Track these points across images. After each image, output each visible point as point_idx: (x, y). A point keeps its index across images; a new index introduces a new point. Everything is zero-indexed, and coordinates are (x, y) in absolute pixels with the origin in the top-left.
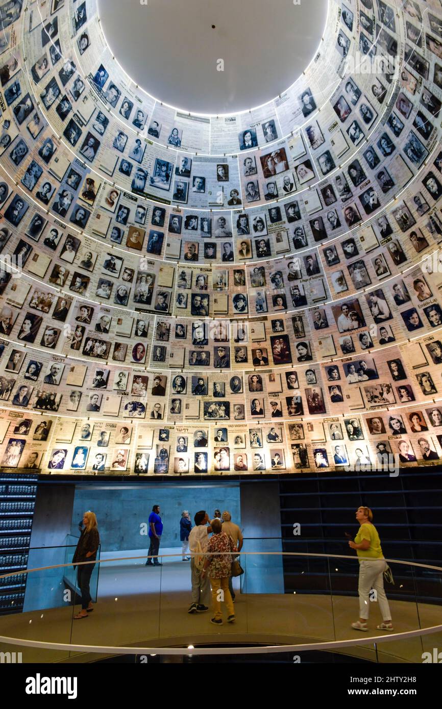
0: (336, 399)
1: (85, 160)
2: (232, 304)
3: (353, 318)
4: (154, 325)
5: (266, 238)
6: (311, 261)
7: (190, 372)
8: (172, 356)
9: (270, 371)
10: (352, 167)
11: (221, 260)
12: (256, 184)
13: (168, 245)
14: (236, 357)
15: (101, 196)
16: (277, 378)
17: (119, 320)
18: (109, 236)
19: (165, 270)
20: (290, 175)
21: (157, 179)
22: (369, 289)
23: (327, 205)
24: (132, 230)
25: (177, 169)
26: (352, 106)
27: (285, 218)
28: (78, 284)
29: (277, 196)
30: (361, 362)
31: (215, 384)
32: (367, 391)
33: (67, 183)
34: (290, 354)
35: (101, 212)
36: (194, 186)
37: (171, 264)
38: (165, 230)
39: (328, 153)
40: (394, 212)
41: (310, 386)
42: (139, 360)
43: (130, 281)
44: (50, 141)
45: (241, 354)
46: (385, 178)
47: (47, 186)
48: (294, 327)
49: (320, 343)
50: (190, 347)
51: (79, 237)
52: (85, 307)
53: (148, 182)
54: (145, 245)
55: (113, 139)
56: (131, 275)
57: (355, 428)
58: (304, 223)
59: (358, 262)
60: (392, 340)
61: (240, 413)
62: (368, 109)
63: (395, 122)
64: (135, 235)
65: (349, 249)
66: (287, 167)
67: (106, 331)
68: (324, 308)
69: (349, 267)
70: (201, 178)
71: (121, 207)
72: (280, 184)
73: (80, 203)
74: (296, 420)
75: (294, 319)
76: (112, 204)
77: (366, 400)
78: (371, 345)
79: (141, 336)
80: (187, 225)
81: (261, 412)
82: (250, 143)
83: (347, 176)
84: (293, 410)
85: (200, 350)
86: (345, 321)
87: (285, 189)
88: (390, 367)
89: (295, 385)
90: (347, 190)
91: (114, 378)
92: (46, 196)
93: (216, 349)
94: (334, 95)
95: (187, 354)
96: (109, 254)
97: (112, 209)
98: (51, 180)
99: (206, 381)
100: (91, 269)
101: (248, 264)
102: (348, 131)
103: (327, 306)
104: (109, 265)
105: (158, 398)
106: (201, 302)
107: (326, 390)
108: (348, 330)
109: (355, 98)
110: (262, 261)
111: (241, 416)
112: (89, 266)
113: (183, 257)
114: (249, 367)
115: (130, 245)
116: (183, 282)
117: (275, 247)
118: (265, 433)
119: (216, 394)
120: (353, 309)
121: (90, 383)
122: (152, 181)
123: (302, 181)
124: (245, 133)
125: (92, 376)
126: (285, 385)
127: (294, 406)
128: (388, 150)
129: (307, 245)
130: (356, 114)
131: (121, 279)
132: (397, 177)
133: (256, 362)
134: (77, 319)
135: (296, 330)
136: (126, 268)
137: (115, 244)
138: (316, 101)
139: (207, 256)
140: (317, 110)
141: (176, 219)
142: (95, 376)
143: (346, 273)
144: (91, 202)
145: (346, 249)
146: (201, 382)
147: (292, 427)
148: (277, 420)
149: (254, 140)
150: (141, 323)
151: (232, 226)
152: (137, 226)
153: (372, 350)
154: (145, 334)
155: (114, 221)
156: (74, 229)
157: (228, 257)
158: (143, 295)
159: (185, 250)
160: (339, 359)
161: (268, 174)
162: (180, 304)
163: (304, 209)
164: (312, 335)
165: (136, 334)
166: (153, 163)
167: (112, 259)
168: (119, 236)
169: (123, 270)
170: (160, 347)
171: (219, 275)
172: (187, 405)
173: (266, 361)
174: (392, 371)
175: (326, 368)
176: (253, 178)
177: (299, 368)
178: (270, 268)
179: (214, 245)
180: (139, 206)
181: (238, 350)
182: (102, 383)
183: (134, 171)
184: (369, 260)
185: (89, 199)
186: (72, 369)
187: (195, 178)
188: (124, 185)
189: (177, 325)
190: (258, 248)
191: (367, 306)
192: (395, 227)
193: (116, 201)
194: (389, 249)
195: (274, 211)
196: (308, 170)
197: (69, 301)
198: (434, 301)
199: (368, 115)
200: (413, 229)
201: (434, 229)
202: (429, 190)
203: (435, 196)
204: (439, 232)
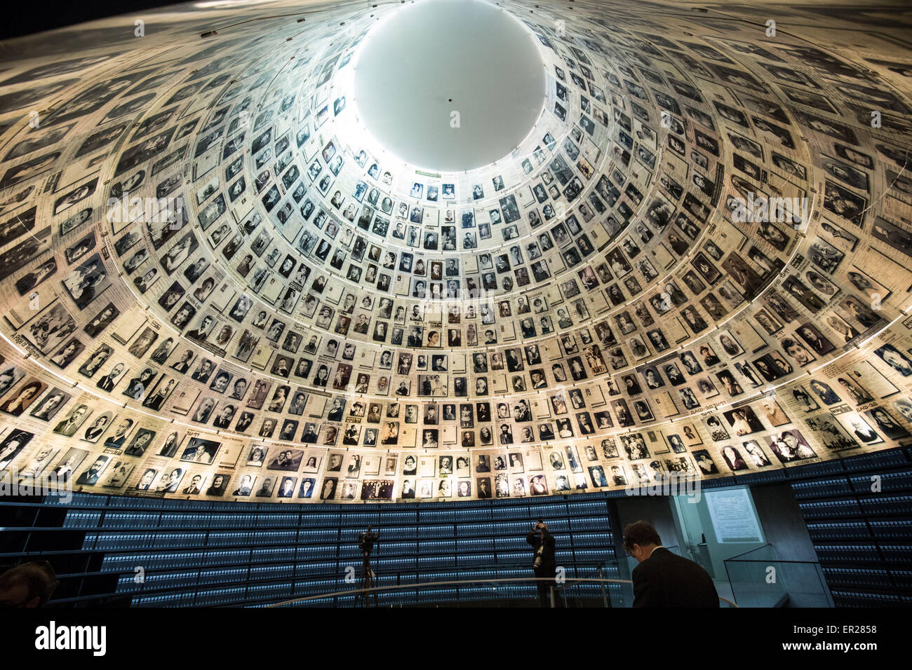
10: (296, 170)
22: (198, 231)
59: (224, 205)
60: (143, 289)
62: (328, 185)
65: (237, 188)
69: (221, 195)
75: (183, 149)
78: (130, 271)
83: (291, 165)
90: (282, 168)
94: (338, 141)
102: (317, 160)
107: (44, 258)
108: (150, 231)
130: (325, 170)
132: (288, 226)
143: (216, 195)
174: (98, 317)
184: (226, 218)
191: (180, 238)
192: (254, 236)
194: (236, 236)
198: (199, 307)
199: (325, 185)
200: (254, 256)
201: (258, 277)
202: (284, 263)
203: (281, 270)
204: (257, 283)
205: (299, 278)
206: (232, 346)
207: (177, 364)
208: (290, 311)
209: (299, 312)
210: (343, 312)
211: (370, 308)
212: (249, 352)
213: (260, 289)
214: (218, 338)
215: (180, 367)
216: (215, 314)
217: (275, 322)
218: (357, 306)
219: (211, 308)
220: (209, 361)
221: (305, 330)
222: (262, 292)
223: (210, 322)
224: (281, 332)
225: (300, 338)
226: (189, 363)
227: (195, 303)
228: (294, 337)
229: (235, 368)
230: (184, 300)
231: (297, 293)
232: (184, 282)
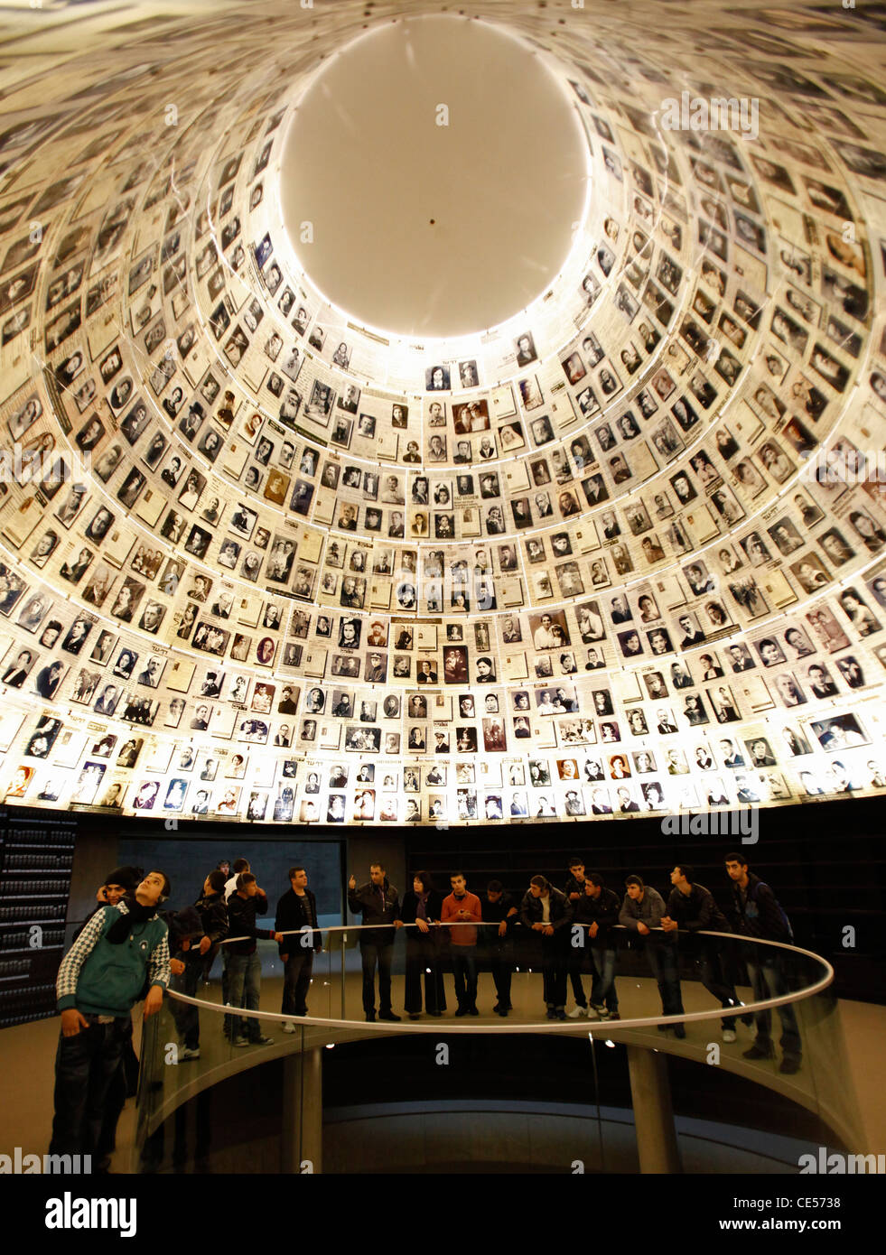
0: (522, 734)
1: (228, 363)
2: (397, 596)
3: (556, 633)
4: (289, 615)
5: (450, 514)
6: (507, 554)
7: (332, 685)
8: (309, 659)
9: (439, 692)
10: (577, 443)
11: (387, 535)
12: (443, 439)
13: (319, 503)
14: (395, 670)
15: (241, 419)
16: (447, 702)
17: (244, 601)
18: (243, 479)
19: (311, 537)
20: (491, 436)
21: (313, 408)
22: (581, 600)
23: (537, 484)
24: (275, 475)
25: (341, 400)
26: (588, 369)
27: (477, 491)
28: (196, 543)
29: (470, 460)
30: (558, 690)
31: (363, 704)
32: (562, 727)
33: (202, 392)
34: (467, 673)
35: (238, 443)
36: (360, 427)
37: (321, 531)
38: (316, 482)
39: (546, 418)
40: (627, 510)
41: (490, 715)
42: (265, 661)
43: (265, 547)
44: (192, 327)
45: (402, 665)
46: (619, 466)
47: (178, 392)
48: (476, 636)
49: (509, 661)
50: (334, 649)
51: (206, 474)
52: (201, 577)
53: (302, 410)
54: (288, 499)
55: (266, 341)
56: (266, 540)
57: (541, 772)
58: (503, 502)
59: (570, 564)
60: (601, 665)
61: (394, 745)
62: (611, 377)
63: (646, 401)
64: (277, 482)
65: (561, 545)
66: (488, 426)
67: (225, 615)
68: (519, 616)
69: (557, 568)
70: (370, 418)
71: (263, 439)
72: (477, 447)
73: (214, 425)
74: (468, 757)
75: (477, 627)
76: (252, 433)
77: (560, 737)
78: (574, 670)
79: (272, 627)
80: (346, 478)
81: (422, 745)
82: (440, 384)
83: (569, 453)
84: (464, 746)
85: (349, 655)
86: (545, 636)
87: (482, 454)
88: (595, 698)
89: (470, 713)
90: (567, 470)
91: (229, 685)
92: (174, 408)
93: (369, 656)
94: (565, 348)
95: (330, 659)
96: (240, 505)
97: (252, 440)
98: (183, 384)
99: (352, 699)
100: (215, 523)
101: (424, 545)
102: (578, 397)
103: (523, 615)
104: (239, 521)
105: (286, 718)
106: (355, 588)
107: (510, 722)
108: (548, 648)
109: (594, 359)
110: (443, 544)
111: (395, 749)
112: (213, 519)
113: (336, 523)
114: (412, 683)
115: (269, 495)
116: (333, 558)
117: (460, 527)
118: (425, 774)
119: (364, 718)
120: (557, 624)
121: (198, 689)
122: (307, 411)
123: (506, 447)
124: (435, 369)
125: (202, 679)
126: (457, 712)
127: (466, 740)
128: (630, 433)
129: (504, 531)
130: (593, 379)
131: (252, 542)
132: (637, 468)
133: (422, 678)
134: (189, 593)
135: (479, 641)
136: (261, 529)
137: (249, 491)
138: (538, 351)
139: (368, 526)
140: (537, 362)
141: (332, 468)
142: (205, 680)
143: (553, 575)
144: (226, 426)
145: (556, 544)
146: (346, 700)
147: (460, 767)
148: (443, 756)
149: (446, 379)
150: (272, 609)
151: (406, 490)
152: (281, 470)
153: (573, 675)
154: (276, 626)
155: (252, 457)
156: (200, 461)
157: (396, 533)
158: (279, 570)
159: (340, 514)
160: (531, 684)
161: (460, 429)
162: (326, 587)
163: (506, 484)
164: (498, 648)
165: (265, 624)
166: (310, 386)
167: (244, 512)
168: (256, 481)
169: (256, 530)
170: (294, 645)
171: (382, 555)
172: (324, 729)
173: (434, 677)
174: (597, 704)
175: (513, 693)
176: (440, 431)
177: (478, 691)
178: (453, 554)
179: (379, 513)
180: (286, 443)
181: (398, 660)
182: (213, 691)
183: (285, 391)
184: (584, 564)
185: (225, 421)
186: (176, 667)
187: (362, 416)
188: (271, 408)
189: (320, 618)
190: (438, 525)
191: (575, 620)
192: (625, 527)
193: (257, 430)
194: (613, 553)
195: (464, 480)
196: (516, 435)
197: (181, 565)
198: (662, 624)
199: (609, 384)
200: (648, 534)
201: (675, 538)
202: (677, 491)
203: (684, 500)
204: (681, 543)
205: (705, 475)
206: (736, 613)
207: (706, 675)
208: (741, 514)
209: (749, 501)
210: (780, 423)
211: (785, 365)
212: (759, 601)
213: (690, 542)
214: (714, 622)
215: (712, 674)
216: (684, 611)
217: (743, 544)
218: (778, 391)
219: (673, 611)
220: (732, 647)
221: (780, 506)
222: (696, 540)
223: (688, 620)
224: (761, 544)
225: (785, 522)
226: (716, 664)
227: (656, 625)
228: (781, 530)
229: (767, 628)
230: (643, 635)
231: (724, 489)
232: (625, 627)
